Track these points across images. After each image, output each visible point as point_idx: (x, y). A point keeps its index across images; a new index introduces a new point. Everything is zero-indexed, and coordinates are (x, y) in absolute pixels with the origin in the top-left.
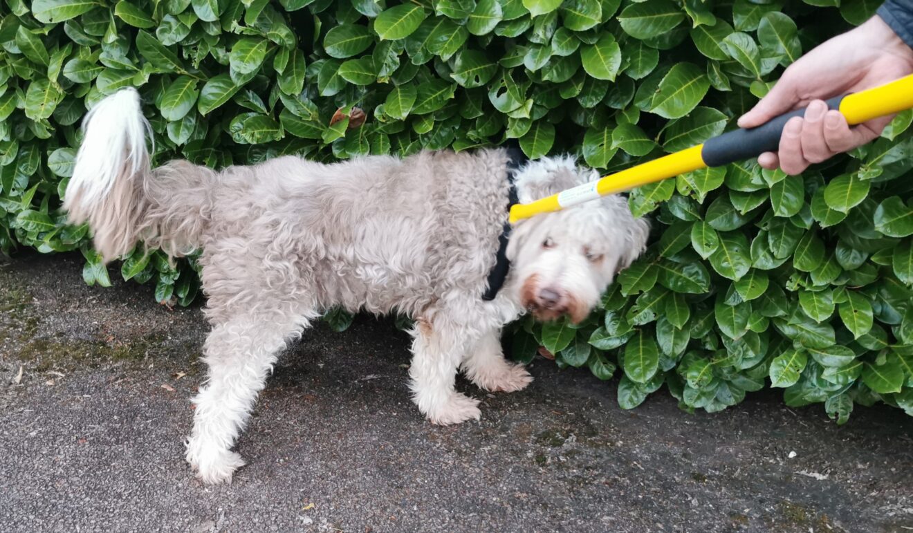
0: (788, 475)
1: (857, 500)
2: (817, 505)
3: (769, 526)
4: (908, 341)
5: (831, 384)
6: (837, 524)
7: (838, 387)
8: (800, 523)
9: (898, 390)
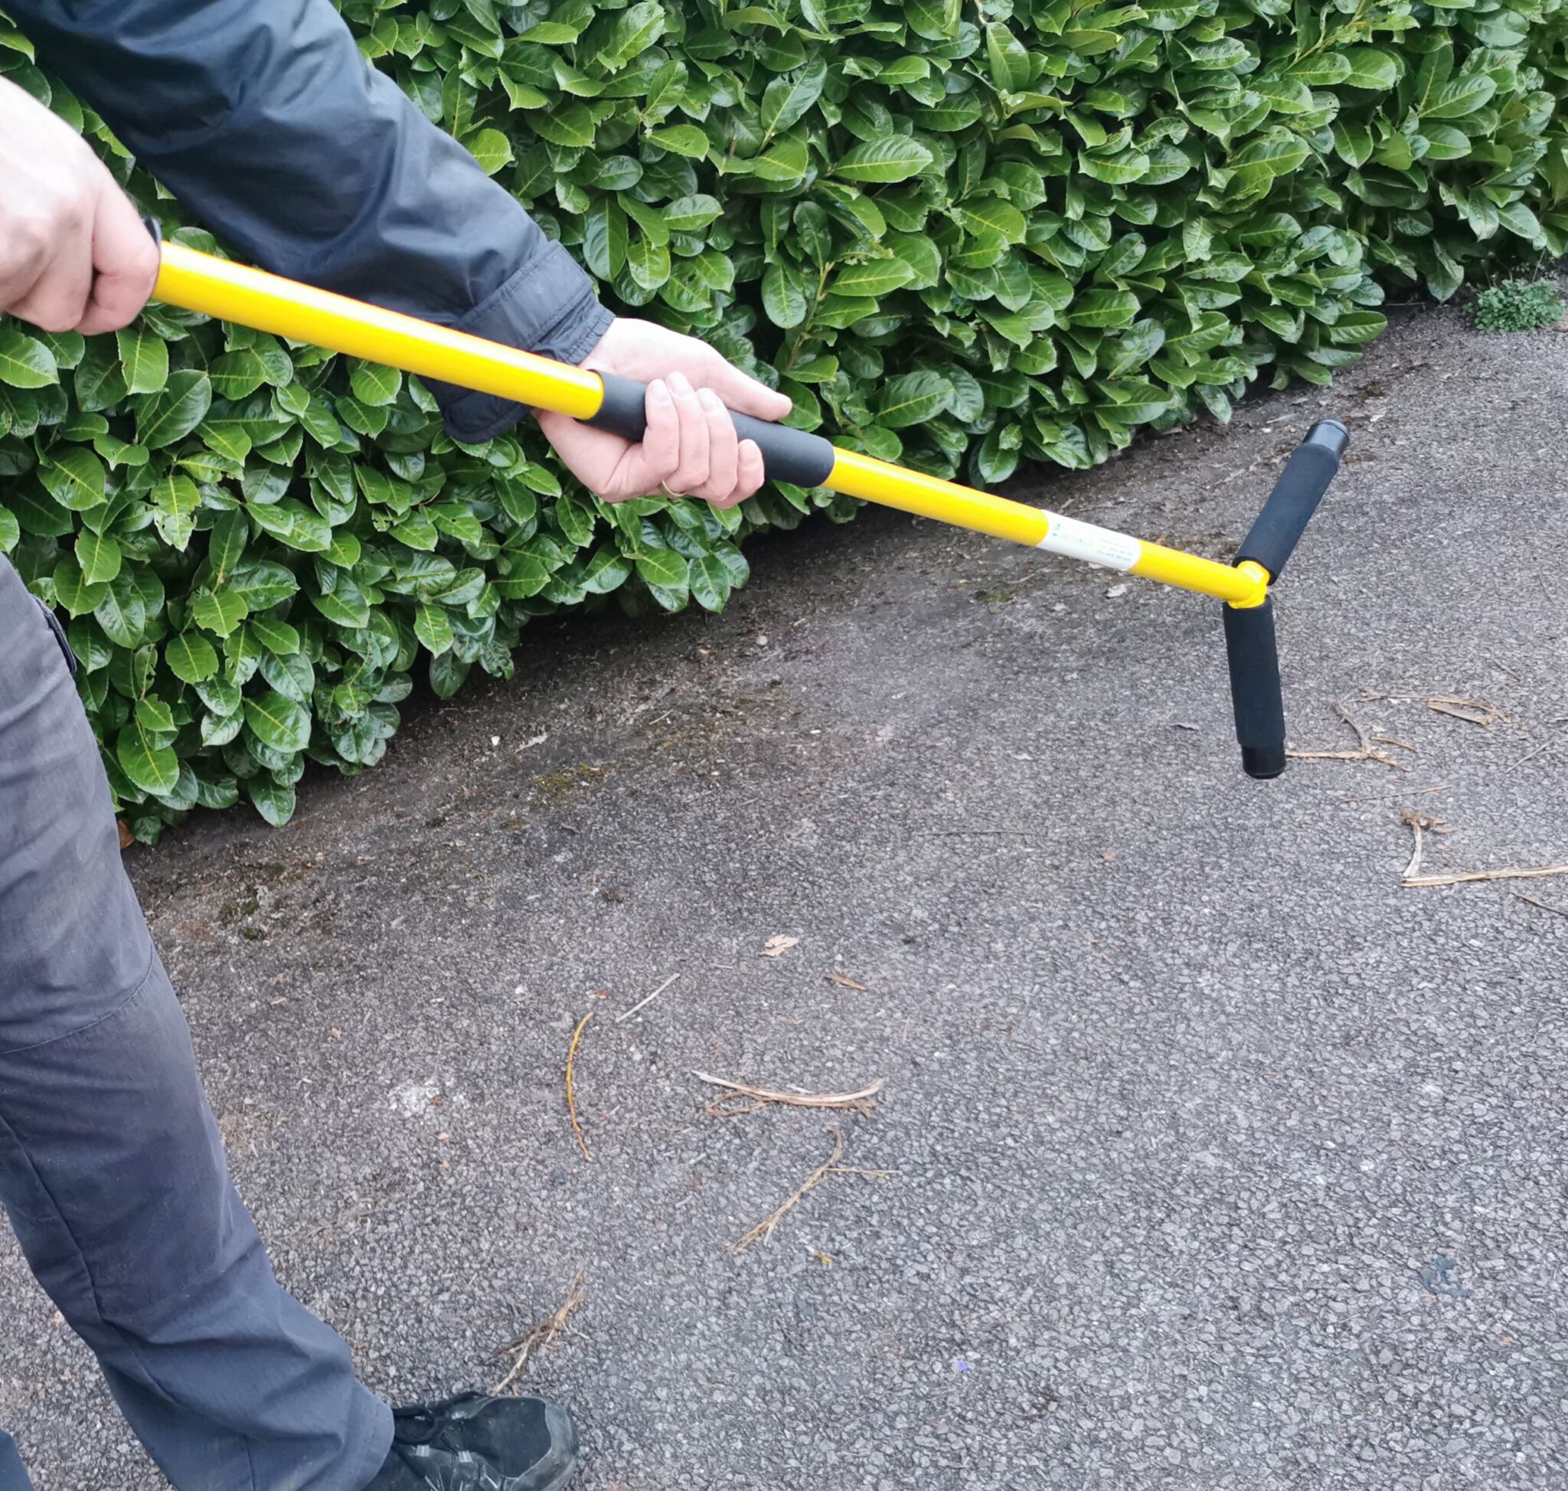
0: (512, 759)
1: (593, 734)
2: (565, 763)
3: (547, 808)
4: (521, 521)
5: (482, 621)
6: (599, 762)
7: (490, 623)
8: (569, 786)
9: (547, 579)
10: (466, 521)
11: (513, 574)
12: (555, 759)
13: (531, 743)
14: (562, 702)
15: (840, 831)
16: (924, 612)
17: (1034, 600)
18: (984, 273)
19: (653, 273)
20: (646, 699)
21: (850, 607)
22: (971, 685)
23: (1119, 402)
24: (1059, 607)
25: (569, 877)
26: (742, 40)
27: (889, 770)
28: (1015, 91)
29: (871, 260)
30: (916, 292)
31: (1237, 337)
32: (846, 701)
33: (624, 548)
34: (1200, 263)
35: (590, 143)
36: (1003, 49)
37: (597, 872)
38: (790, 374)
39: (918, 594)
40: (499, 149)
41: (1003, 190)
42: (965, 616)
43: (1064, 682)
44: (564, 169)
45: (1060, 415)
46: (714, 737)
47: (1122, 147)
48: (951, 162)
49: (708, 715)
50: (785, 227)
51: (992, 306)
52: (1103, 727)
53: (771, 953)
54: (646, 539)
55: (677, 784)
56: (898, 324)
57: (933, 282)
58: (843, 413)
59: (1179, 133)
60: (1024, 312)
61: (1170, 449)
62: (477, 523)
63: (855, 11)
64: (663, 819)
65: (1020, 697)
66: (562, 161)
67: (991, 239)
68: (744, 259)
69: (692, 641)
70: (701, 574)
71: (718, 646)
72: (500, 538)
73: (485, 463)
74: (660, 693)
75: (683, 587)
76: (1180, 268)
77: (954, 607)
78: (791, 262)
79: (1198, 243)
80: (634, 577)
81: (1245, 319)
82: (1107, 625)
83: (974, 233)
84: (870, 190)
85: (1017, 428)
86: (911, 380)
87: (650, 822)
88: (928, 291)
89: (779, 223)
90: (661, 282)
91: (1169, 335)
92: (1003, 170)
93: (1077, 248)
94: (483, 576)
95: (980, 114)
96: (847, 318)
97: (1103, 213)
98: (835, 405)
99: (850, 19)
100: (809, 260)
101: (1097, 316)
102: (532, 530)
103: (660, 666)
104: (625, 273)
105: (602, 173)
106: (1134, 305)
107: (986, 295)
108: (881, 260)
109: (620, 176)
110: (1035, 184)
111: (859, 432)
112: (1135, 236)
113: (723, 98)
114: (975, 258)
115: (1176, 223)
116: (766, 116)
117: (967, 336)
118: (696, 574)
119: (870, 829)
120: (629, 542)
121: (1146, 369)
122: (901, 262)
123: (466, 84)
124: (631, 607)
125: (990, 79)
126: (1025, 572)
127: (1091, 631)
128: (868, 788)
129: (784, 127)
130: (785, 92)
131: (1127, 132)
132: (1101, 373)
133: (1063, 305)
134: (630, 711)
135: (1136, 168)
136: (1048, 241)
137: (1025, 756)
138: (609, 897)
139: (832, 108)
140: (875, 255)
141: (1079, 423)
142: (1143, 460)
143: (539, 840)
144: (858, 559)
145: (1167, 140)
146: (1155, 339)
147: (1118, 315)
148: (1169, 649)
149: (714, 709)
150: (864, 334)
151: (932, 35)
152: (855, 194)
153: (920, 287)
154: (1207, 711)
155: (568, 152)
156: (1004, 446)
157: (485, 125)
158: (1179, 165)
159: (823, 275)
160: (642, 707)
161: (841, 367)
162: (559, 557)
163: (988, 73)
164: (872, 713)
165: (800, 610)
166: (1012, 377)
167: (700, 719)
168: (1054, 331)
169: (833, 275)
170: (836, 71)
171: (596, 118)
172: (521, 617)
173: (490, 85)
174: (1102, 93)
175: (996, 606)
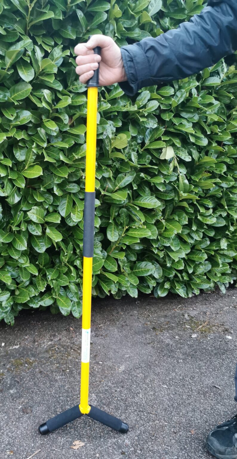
0: (7, 352)
1: (33, 348)
2: (22, 356)
3: (13, 371)
4: (24, 280)
5: (6, 308)
6: (33, 359)
7: (9, 308)
8: (21, 365)
9: (29, 299)
10: (8, 277)
11: (19, 295)
12: (20, 354)
13: (14, 348)
14: (26, 336)
15: (104, 401)
16: (137, 330)
17: (169, 333)
18: (169, 239)
19: (77, 217)
20: (52, 340)
21: (116, 324)
22: (150, 357)
23: (198, 282)
24: (177, 337)
25: (13, 400)
26: (113, 161)
27: (122, 382)
28: (184, 192)
29: (139, 227)
30: (149, 240)
31: (229, 272)
32: (111, 354)
33: (54, 294)
34: (223, 250)
35: (66, 176)
36: (183, 181)
37: (23, 400)
38: (111, 255)
39: (136, 324)
40: (39, 171)
41: (177, 218)
42: (149, 334)
43: (178, 362)
44: (57, 182)
45: (181, 282)
46: (70, 358)
47: (209, 214)
48: (164, 208)
49: (69, 350)
50: (117, 214)
51: (168, 248)
52: (191, 381)
53: (74, 448)
54: (61, 293)
55: (55, 372)
56: (143, 248)
57: (155, 238)
58: (123, 269)
59: (224, 214)
60: (177, 252)
61: (207, 297)
62: (11, 278)
63: (146, 162)
64: (48, 384)
65: (164, 364)
66: (57, 180)
67: (172, 230)
68: (104, 220)
69: (69, 325)
70: (75, 306)
71: (76, 328)
72: (18, 284)
73: (17, 261)
74: (56, 339)
75: (69, 309)
76: (218, 250)
77: (146, 331)
78: (117, 224)
79: (224, 244)
80: (55, 303)
81: (232, 267)
82: (191, 346)
83: (167, 228)
84: (143, 209)
85: (169, 283)
86: (143, 264)
87: (44, 384)
88: (152, 240)
89: (115, 213)
90: (79, 220)
91: (212, 267)
92: (177, 213)
93: (192, 238)
94: (10, 294)
95: (174, 197)
96: (130, 242)
97: (201, 231)
98: (121, 266)
99: (144, 163)
100: (121, 224)
101: (195, 258)
102: (28, 283)
103: (58, 331)
104: (69, 216)
105: (68, 187)
106: (206, 257)
107: (168, 245)
108: (142, 228)
109: (73, 189)
110: (185, 219)
111: (127, 275)
112: (207, 239)
113: (106, 175)
114: (166, 234)
115: (219, 238)
116: (117, 183)
117: (161, 255)
118: (73, 306)
119: (113, 403)
120: (56, 293)
121: (205, 274)
122: (148, 230)
123: (33, 152)
124: (53, 311)
125: (178, 188)
126: (167, 324)
127: (186, 347)
128: (115, 387)
129: (121, 187)
130: (123, 178)
131: (211, 211)
132: (194, 273)
133: (187, 253)
134: (46, 343)
135: (212, 221)
136: (186, 234)
137: (166, 386)
138: (24, 411)
139: (135, 185)
140: (141, 226)
141: (185, 285)
142: (200, 299)
143: (7, 383)
144: (120, 310)
145: (221, 215)
146: (209, 267)
147: (201, 258)
148: (210, 358)
149: (71, 348)
150: (133, 248)
151: (165, 173)
152: (138, 209)
153: (151, 238)
154: (223, 383)
155: (60, 178)
156: (166, 287)
157: (37, 164)
158: (223, 223)
159: (125, 229)
160: (50, 343)
161: (125, 256)
162: (34, 293)
163: (178, 186)
164: (119, 360)
165: (101, 322)
166: (170, 269)
167: (67, 351)
168: (184, 259)
169: (127, 230)
170: (138, 176)
171: (70, 171)
172: (20, 308)
173: (40, 154)
174: (205, 200)
175: (158, 333)
